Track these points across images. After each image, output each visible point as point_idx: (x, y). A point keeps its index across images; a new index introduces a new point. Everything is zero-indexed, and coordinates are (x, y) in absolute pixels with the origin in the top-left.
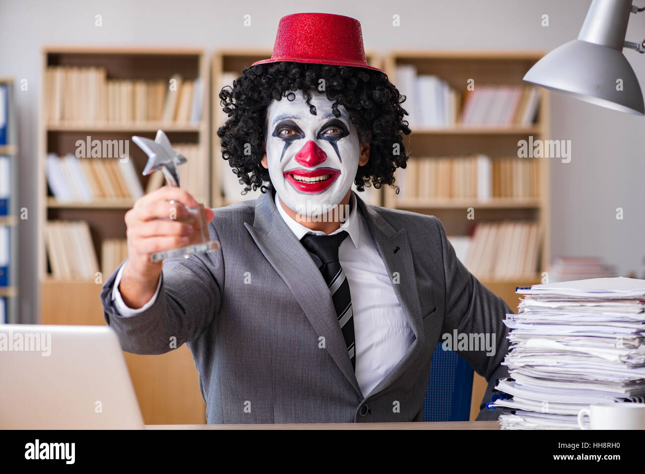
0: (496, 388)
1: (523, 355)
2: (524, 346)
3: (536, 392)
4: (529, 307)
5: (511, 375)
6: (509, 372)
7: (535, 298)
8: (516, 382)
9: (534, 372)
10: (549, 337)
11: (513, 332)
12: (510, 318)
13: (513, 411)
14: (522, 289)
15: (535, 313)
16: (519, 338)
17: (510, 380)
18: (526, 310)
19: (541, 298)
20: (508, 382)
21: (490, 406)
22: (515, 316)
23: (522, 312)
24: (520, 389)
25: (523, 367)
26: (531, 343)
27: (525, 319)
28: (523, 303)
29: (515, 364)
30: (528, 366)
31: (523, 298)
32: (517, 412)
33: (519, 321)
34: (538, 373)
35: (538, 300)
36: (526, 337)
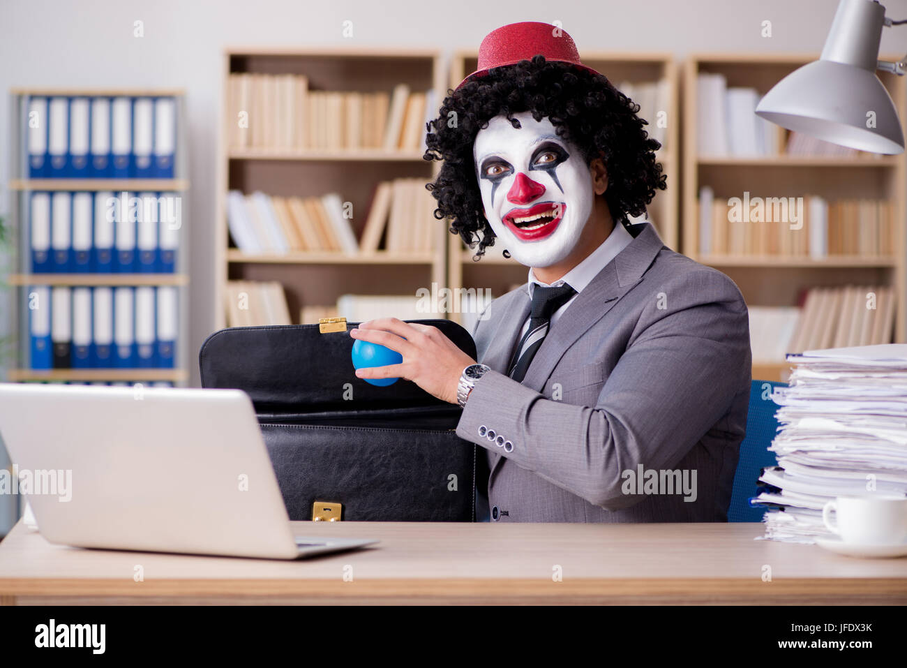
0: (761, 479)
1: (795, 437)
2: (796, 427)
3: (810, 484)
4: (802, 379)
5: (779, 463)
6: (777, 459)
7: (809, 367)
8: (786, 471)
9: (807, 459)
10: (826, 415)
11: (783, 410)
12: (778, 393)
13: (782, 508)
14: (794, 355)
15: (809, 386)
16: (790, 416)
17: (779, 469)
18: (799, 382)
19: (817, 367)
20: (776, 472)
21: (753, 501)
22: (785, 390)
23: (794, 386)
24: (790, 480)
25: (794, 453)
26: (805, 424)
27: (797, 394)
28: (795, 374)
29: (785, 449)
30: (800, 451)
31: (796, 367)
32: (787, 509)
33: (789, 396)
34: (813, 460)
35: (814, 370)
36: (799, 416)
